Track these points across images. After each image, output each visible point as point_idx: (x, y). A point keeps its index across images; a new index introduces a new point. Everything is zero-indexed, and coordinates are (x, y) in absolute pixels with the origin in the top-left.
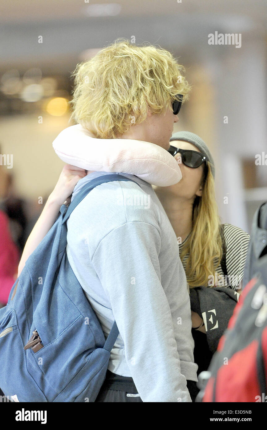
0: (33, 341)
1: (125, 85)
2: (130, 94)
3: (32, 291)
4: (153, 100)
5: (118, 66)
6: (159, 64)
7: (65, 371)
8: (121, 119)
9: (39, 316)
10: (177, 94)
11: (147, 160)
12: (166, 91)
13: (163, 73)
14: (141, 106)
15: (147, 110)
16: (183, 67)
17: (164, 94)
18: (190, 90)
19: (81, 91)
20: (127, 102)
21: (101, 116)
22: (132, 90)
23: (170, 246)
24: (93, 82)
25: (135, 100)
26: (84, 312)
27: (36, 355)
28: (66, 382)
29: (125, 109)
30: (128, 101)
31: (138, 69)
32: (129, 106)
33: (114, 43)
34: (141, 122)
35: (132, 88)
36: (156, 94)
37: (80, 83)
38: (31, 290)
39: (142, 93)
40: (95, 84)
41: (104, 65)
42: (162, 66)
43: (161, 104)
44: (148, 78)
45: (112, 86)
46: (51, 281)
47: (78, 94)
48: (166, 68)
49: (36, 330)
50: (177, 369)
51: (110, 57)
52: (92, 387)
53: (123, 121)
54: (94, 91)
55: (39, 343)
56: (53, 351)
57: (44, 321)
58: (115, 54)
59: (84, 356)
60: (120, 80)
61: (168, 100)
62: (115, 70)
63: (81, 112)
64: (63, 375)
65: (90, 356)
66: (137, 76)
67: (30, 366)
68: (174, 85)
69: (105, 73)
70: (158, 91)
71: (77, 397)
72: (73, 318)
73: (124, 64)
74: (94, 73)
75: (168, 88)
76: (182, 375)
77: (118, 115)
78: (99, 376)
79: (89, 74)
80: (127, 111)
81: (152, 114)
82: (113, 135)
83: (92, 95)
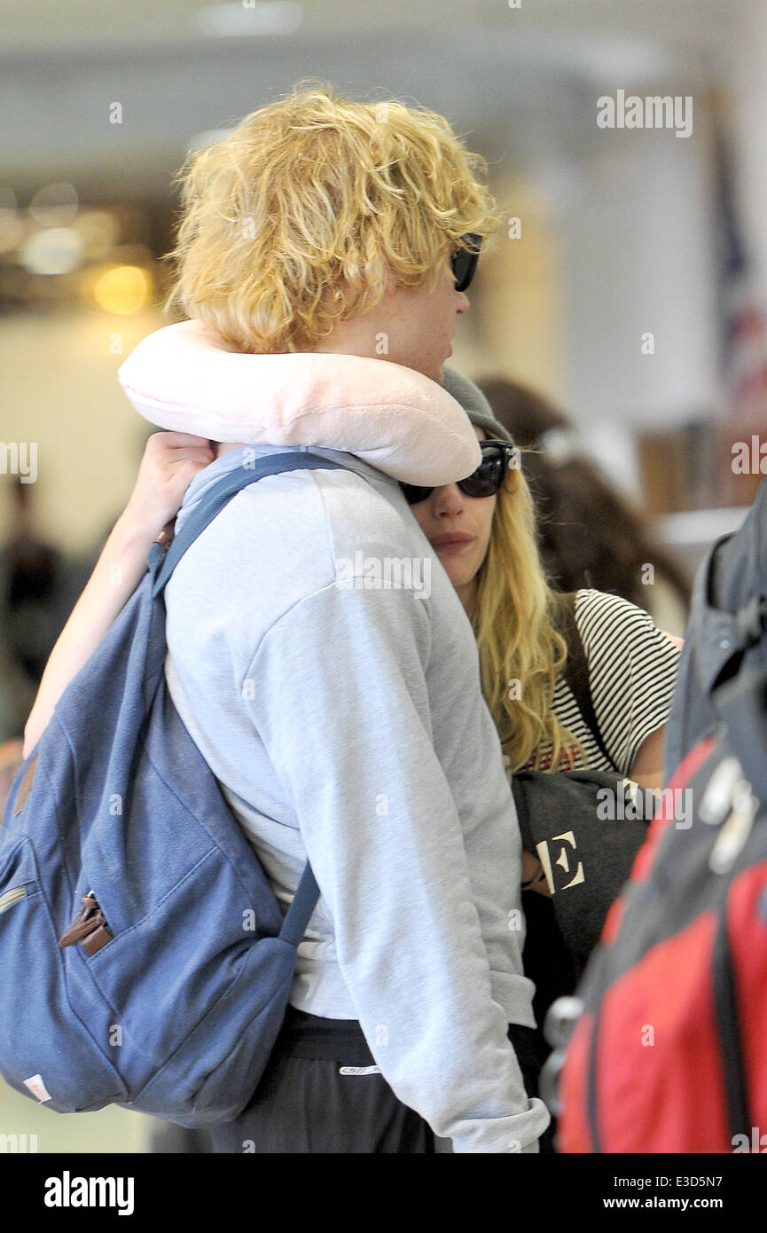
0: (84, 924)
1: (321, 206)
2: (336, 231)
3: (76, 785)
4: (400, 247)
5: (305, 155)
6: (416, 149)
7: (176, 1004)
8: (312, 301)
9: (100, 852)
10: (468, 232)
11: (386, 407)
12: (435, 223)
13: (426, 175)
14: (368, 266)
15: (383, 276)
16: (482, 158)
17: (431, 232)
18: (500, 222)
19: (197, 226)
20: (329, 252)
21: (256, 294)
22: (344, 220)
23: (455, 650)
24: (233, 199)
25: (352, 247)
26: (222, 839)
27: (93, 963)
28: (180, 1035)
29: (324, 274)
30: (331, 251)
31: (360, 164)
32: (335, 265)
33: (291, 91)
34: (368, 309)
35: (344, 215)
36: (409, 232)
37: (197, 202)
38: (73, 781)
39: (370, 230)
40: (239, 207)
41: (264, 151)
42: (424, 154)
43: (423, 260)
44: (387, 187)
45: (287, 208)
46: (129, 757)
47: (189, 233)
48: (436, 161)
49: (92, 892)
50: (480, 986)
51: (280, 131)
52: (251, 1046)
53: (317, 307)
54: (236, 223)
55: (101, 928)
56: (141, 950)
57: (114, 865)
58: (294, 122)
59: (228, 960)
60: (309, 193)
61: (441, 250)
62: (295, 166)
63: (201, 283)
64: (172, 1015)
65: (242, 962)
66: (356, 183)
67: (78, 993)
68: (458, 207)
69: (267, 172)
70: (414, 222)
71: (210, 1073)
72: (193, 856)
73: (322, 148)
74: (235, 173)
75: (442, 214)
76: (495, 1003)
77: (304, 289)
78: (270, 1015)
79: (223, 176)
80: (329, 278)
81: (398, 287)
82: (291, 345)
83: (230, 234)
